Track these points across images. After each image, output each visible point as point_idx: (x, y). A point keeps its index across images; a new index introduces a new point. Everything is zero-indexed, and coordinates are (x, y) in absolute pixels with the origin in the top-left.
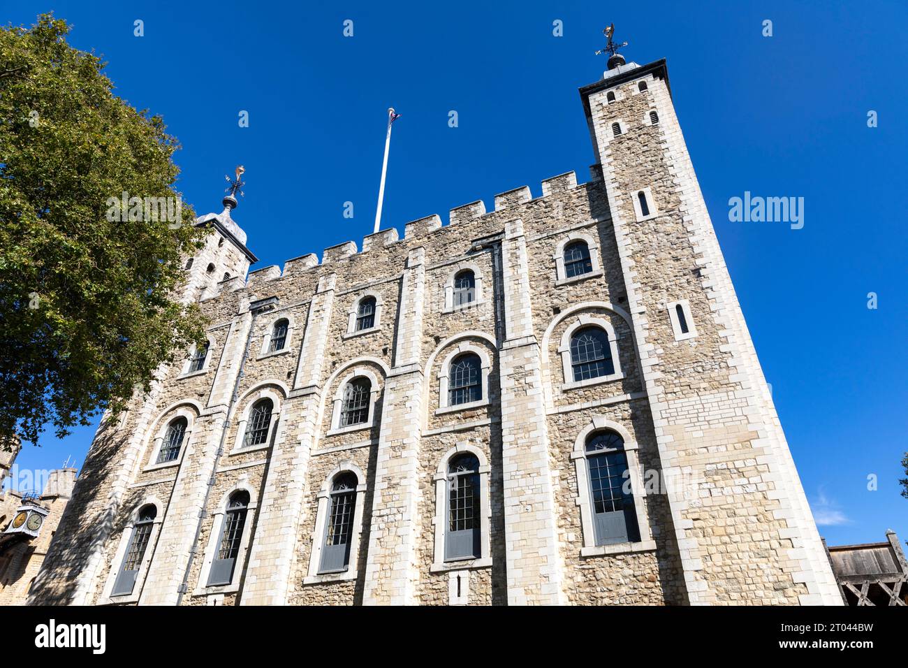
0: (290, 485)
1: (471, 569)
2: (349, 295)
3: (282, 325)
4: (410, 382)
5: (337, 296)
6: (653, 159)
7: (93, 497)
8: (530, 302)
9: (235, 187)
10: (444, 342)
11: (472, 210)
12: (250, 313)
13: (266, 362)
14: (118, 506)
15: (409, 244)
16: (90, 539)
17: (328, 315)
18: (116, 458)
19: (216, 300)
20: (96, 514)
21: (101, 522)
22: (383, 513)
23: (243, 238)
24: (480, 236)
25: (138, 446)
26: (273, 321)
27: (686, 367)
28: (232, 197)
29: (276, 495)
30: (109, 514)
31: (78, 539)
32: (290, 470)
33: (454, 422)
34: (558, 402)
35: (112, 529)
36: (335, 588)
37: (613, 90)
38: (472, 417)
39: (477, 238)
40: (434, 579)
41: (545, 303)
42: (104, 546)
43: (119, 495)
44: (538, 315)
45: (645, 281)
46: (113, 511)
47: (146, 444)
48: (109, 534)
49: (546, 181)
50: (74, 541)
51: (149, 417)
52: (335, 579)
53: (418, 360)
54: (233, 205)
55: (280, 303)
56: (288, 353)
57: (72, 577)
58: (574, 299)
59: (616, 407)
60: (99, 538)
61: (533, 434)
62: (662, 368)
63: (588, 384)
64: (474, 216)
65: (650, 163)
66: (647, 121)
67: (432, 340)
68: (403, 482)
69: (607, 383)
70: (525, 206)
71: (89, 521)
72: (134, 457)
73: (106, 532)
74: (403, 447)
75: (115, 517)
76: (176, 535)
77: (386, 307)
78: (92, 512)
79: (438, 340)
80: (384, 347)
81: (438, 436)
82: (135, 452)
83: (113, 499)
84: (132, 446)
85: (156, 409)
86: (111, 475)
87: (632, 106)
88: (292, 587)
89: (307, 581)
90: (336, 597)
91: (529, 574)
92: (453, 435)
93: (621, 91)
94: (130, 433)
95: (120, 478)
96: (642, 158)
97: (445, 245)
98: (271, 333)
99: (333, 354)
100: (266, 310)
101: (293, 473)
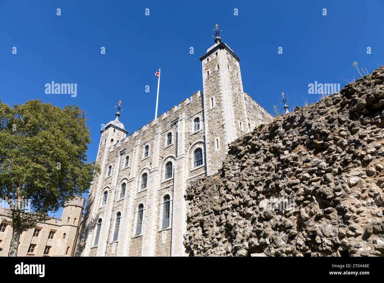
0: (128, 210)
1: (167, 230)
2: (143, 146)
3: (128, 157)
4: (154, 174)
5: (140, 146)
6: (216, 84)
7: (88, 218)
8: (184, 142)
9: (119, 109)
10: (164, 159)
11: (173, 110)
12: (120, 155)
13: (124, 171)
14: (94, 220)
15: (157, 125)
16: (88, 230)
17: (137, 153)
18: (92, 206)
19: (113, 151)
20: (89, 222)
21: (90, 225)
22: (147, 216)
23: (122, 126)
24: (175, 119)
25: (97, 202)
26: (126, 157)
27: (217, 160)
28: (118, 113)
29: (125, 213)
30: (91, 222)
31: (86, 230)
32: (128, 205)
33: (166, 185)
34: (189, 176)
35: (93, 226)
36: (139, 238)
37: (208, 57)
38: (170, 183)
39: (174, 120)
40: (159, 234)
41: (188, 141)
42: (91, 231)
43: (93, 217)
44: (186, 146)
45: (210, 131)
46: (92, 221)
47: (99, 200)
48: (92, 228)
49: (192, 96)
50: (85, 231)
51: (99, 192)
52: (138, 236)
53: (158, 166)
54: (119, 115)
55: (127, 150)
56: (129, 167)
57: (85, 241)
58: (195, 139)
59: (202, 176)
60: (90, 230)
61: (180, 187)
62: (211, 162)
63: (196, 169)
64: (173, 112)
65: (215, 86)
66: (216, 69)
67: (161, 158)
68: (152, 206)
69: (201, 168)
70: (186, 107)
71: (87, 225)
72: (96, 205)
73: (91, 227)
74: (152, 195)
75: (93, 223)
76: (105, 227)
77: (151, 148)
78: (88, 222)
79: (163, 158)
80: (150, 162)
81: (161, 190)
82: (96, 203)
83: (92, 218)
84: (95, 202)
85: (101, 189)
86: (91, 211)
87: (213, 63)
88: (130, 239)
89: (133, 237)
90: (139, 241)
91: (176, 230)
92: (165, 189)
93: (210, 57)
94: (95, 198)
95: (93, 211)
96: (214, 84)
97: (166, 124)
98: (125, 161)
99: (139, 166)
100: (124, 154)
101: (129, 206)
